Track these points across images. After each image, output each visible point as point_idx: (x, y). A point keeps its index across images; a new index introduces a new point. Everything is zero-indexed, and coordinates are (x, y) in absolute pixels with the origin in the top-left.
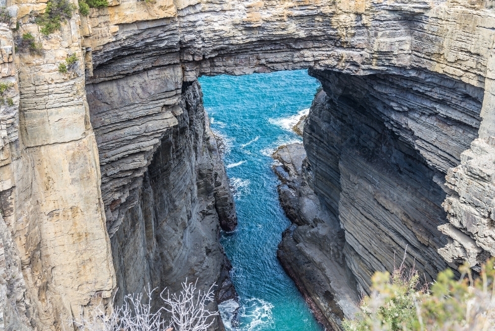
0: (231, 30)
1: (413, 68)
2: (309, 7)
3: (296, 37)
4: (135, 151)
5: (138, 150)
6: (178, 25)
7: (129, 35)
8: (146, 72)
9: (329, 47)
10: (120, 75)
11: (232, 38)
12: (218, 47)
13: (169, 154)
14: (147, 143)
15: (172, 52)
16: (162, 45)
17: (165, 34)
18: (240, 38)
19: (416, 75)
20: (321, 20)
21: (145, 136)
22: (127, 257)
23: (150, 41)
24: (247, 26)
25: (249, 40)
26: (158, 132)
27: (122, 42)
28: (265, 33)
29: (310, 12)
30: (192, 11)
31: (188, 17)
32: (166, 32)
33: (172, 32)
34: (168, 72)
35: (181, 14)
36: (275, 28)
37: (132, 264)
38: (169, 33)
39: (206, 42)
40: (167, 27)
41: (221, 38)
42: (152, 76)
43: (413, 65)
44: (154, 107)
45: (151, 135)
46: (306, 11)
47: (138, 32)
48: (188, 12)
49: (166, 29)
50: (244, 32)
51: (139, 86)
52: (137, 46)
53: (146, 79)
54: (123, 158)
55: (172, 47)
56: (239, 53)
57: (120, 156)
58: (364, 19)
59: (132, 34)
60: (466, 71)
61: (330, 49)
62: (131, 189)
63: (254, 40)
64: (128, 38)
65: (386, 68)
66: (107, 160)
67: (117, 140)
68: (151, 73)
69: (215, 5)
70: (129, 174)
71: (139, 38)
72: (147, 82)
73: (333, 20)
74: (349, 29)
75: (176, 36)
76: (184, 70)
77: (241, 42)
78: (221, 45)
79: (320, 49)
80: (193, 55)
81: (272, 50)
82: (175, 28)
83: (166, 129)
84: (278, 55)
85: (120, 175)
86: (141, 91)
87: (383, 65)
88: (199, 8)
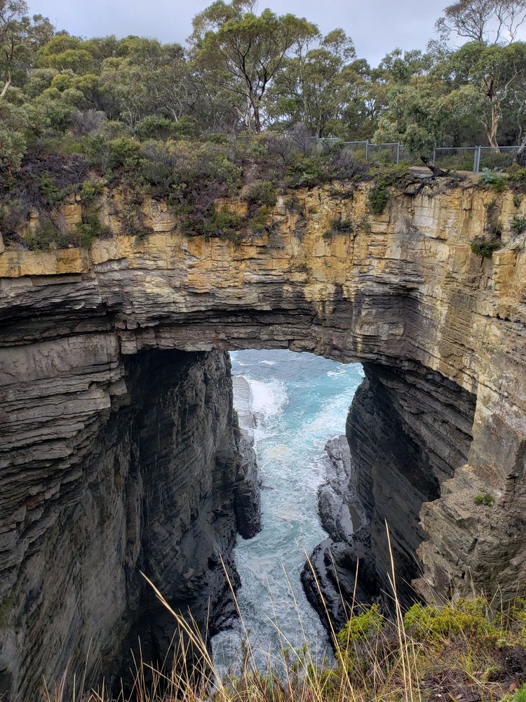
0: (170, 294)
1: (409, 360)
2: (273, 273)
3: (259, 309)
4: (51, 437)
5: (55, 436)
6: (96, 283)
7: (20, 291)
8: (66, 339)
9: (306, 325)
10: (25, 340)
11: (173, 305)
12: (155, 314)
13: (171, 435)
14: (68, 428)
15: (94, 317)
16: (78, 307)
17: (79, 294)
18: (183, 304)
19: (415, 369)
20: (290, 289)
21: (63, 419)
22: (87, 564)
23: (57, 300)
24: (191, 290)
25: (196, 309)
26: (82, 414)
27: (10, 300)
28: (216, 301)
29: (275, 278)
30: (115, 266)
31: (111, 274)
32: (78, 291)
33: (87, 292)
34: (98, 341)
35: (99, 269)
36: (228, 296)
37: (94, 573)
38: (84, 292)
39: (136, 306)
40: (79, 284)
41: (156, 303)
42: (74, 344)
43: (407, 355)
44: (78, 384)
45: (72, 418)
46: (271, 277)
47: (34, 289)
48: (109, 267)
49: (79, 288)
50: (188, 298)
51: (55, 355)
52: (38, 306)
53: (67, 347)
54: (35, 444)
55: (92, 310)
56: (189, 323)
57: (28, 441)
58: (345, 292)
59: (24, 291)
60: (460, 370)
61: (306, 327)
62: (65, 482)
63: (203, 309)
64: (18, 296)
65: (376, 356)
66: (11, 446)
67: (24, 422)
68: (73, 340)
69: (147, 262)
70: (48, 465)
71: (39, 296)
72: (68, 352)
73: (306, 290)
74: (327, 303)
75: (95, 297)
76: (119, 339)
77: (184, 310)
78: (157, 312)
79: (295, 326)
80: (125, 322)
81: (233, 322)
82: (93, 287)
83: (94, 412)
84: (242, 330)
85: (35, 465)
86: (60, 362)
87: (371, 353)
88: (124, 264)
